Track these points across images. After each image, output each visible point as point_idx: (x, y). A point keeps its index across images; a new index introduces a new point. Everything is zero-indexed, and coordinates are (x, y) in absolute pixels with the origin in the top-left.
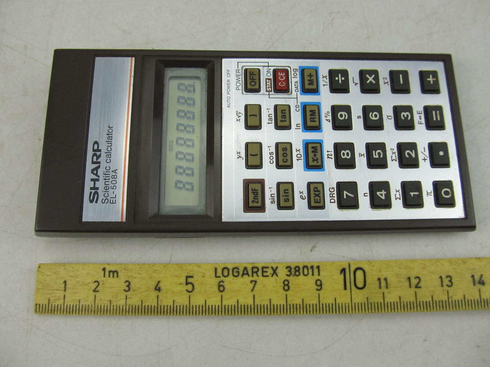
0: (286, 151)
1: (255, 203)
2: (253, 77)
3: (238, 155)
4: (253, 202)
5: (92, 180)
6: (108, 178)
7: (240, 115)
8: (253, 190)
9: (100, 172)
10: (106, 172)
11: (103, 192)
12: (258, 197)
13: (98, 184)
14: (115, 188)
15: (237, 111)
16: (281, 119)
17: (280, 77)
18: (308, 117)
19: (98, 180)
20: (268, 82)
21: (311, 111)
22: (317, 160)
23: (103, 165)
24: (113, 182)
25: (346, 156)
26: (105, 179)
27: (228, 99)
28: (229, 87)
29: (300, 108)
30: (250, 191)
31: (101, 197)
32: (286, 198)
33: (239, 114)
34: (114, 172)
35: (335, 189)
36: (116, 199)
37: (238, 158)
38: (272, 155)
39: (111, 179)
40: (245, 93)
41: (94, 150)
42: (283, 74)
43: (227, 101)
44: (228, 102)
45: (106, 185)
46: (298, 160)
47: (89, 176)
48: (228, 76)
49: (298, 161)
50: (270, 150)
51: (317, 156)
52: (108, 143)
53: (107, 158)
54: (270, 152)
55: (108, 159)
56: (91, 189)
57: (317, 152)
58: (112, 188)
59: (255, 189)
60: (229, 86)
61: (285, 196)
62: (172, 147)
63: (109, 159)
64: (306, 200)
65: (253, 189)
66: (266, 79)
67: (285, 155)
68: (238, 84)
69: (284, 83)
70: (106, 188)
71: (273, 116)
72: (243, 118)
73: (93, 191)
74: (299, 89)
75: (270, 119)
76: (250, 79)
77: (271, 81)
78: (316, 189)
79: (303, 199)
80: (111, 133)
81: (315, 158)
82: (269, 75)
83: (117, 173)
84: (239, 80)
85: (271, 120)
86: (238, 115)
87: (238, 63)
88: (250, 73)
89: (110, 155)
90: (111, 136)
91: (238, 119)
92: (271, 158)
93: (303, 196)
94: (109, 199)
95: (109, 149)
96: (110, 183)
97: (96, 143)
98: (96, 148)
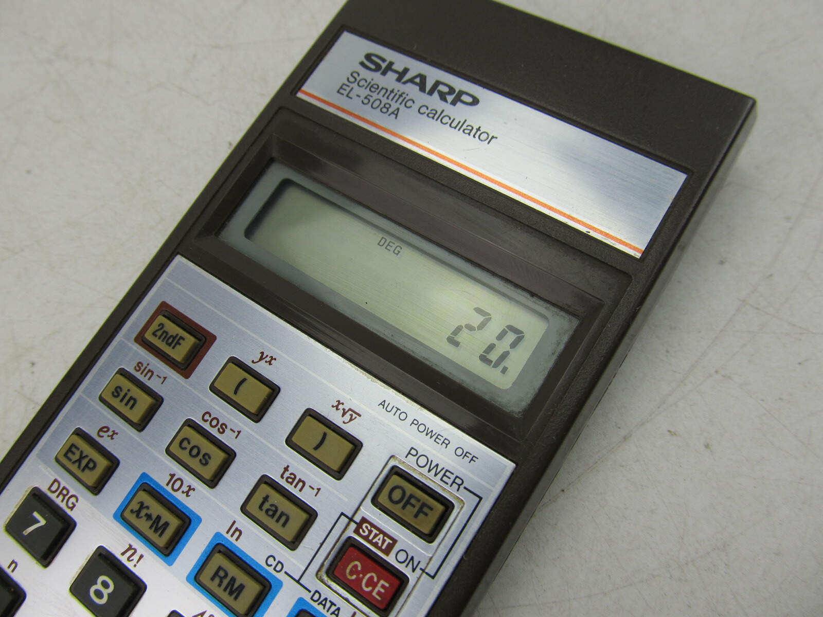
0: (200, 460)
1: (158, 328)
2: (414, 506)
3: (267, 356)
4: (161, 327)
5: (406, 70)
6: (391, 97)
7: (347, 417)
8: (179, 340)
9: (412, 90)
10: (405, 98)
11: (372, 80)
12: (163, 341)
13: (392, 76)
14: (366, 101)
15: (360, 415)
16: (272, 500)
17: (375, 579)
18: (233, 571)
19: (399, 80)
20: (384, 541)
21: (242, 587)
22: (137, 513)
23: (422, 98)
24: (377, 103)
25: (99, 586)
26: (392, 92)
27: (401, 415)
28: (430, 433)
29: (271, 569)
30: (182, 333)
31: (364, 73)
32: (122, 394)
33: (351, 415)
34: (395, 111)
35: (68, 511)
36: (344, 97)
37: (262, 353)
38: (219, 426)
39: (384, 100)
40: (392, 463)
41: (461, 93)
42: (379, 593)
43: (398, 409)
44: (395, 409)
45: (380, 88)
46: (173, 476)
47: (417, 67)
48: (459, 452)
49: (170, 475)
50: (231, 430)
51: (145, 518)
52: (459, 122)
53: (430, 109)
54: (226, 427)
55: (427, 112)
56: (391, 64)
57: (151, 527)
58: (368, 97)
59: (180, 344)
60: (431, 437)
61: (126, 394)
62: (385, 245)
63: (425, 113)
64: (94, 435)
65: (181, 341)
66: (395, 541)
67: (195, 452)
68: (422, 461)
69: (354, 577)
70: (374, 88)
71: (295, 491)
72: (336, 418)
73: (384, 65)
74: (315, 605)
75: (294, 479)
76: (411, 497)
77: (380, 549)
78: (91, 465)
79: (101, 430)
80: (477, 136)
81: (144, 512)
82: (402, 556)
83: (389, 115)
84: (433, 472)
85: (290, 480)
86: (350, 412)
87: (481, 498)
88: (431, 509)
89: (433, 118)
90: (472, 134)
91: (341, 407)
92: (214, 422)
93: (105, 435)
94: (352, 85)
95: (446, 120)
96: (380, 96)
97: (475, 101)
98: (465, 98)
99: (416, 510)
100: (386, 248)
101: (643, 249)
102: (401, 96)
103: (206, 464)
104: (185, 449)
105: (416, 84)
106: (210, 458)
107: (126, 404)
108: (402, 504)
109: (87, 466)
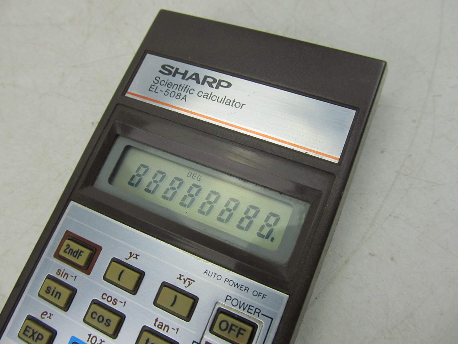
0: (105, 324)
1: (66, 248)
2: (234, 331)
3: (134, 254)
4: (68, 247)
5: (187, 72)
6: (180, 89)
7: (187, 283)
8: (80, 253)
9: (192, 83)
10: (189, 89)
11: (168, 80)
12: (71, 255)
13: (179, 77)
14: (166, 93)
15: (194, 281)
16: (151, 341)
19: (183, 78)
23: (198, 87)
24: (173, 93)
26: (180, 86)
27: (218, 277)
28: (236, 285)
30: (82, 248)
31: (163, 77)
32: (52, 291)
33: (189, 282)
34: (184, 97)
36: (153, 93)
37: (131, 253)
38: (113, 301)
39: (177, 92)
40: (218, 306)
41: (220, 81)
43: (216, 274)
44: (214, 274)
45: (173, 85)
46: (90, 335)
47: (192, 69)
48: (255, 293)
49: (89, 335)
50: (120, 302)
52: (222, 98)
53: (204, 93)
54: (117, 301)
56: (177, 69)
58: (167, 91)
59: (81, 255)
60: (237, 287)
61: (54, 291)
63: (201, 96)
64: (38, 317)
65: (82, 254)
67: (101, 319)
68: (235, 302)
70: (170, 85)
71: (164, 333)
72: (181, 285)
73: (173, 71)
75: (162, 326)
76: (232, 325)
78: (40, 337)
79: (42, 314)
80: (234, 105)
83: (181, 100)
84: (242, 307)
85: (160, 326)
86: (188, 280)
87: (272, 319)
88: (245, 330)
89: (207, 98)
90: (231, 104)
91: (182, 278)
92: (109, 299)
93: (46, 316)
94: (156, 85)
95: (214, 98)
96: (174, 90)
97: (229, 85)
98: (223, 84)
99: (236, 333)
100: (192, 178)
101: (339, 157)
102: (186, 87)
103: (109, 325)
104: (95, 318)
105: (193, 79)
106: (110, 321)
107: (55, 297)
108: (227, 331)
109: (38, 338)
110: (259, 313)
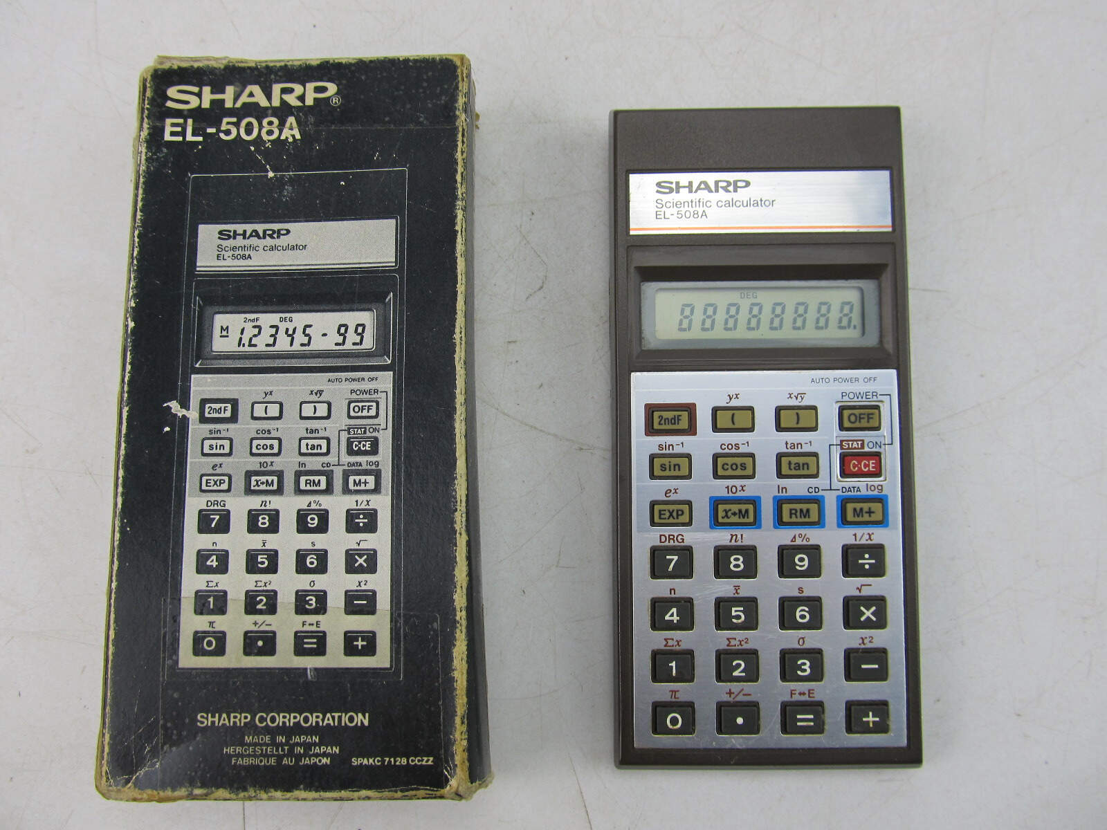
0: (742, 469)
1: (659, 420)
2: (863, 418)
3: (733, 395)
4: (661, 418)
5: (690, 183)
6: (694, 206)
7: (799, 398)
8: (678, 418)
9: (704, 194)
10: (703, 202)
11: (673, 199)
12: (668, 425)
14: (680, 216)
15: (805, 394)
16: (793, 462)
17: (867, 463)
18: (798, 506)
19: (691, 191)
20: (858, 444)
21: (808, 511)
22: (727, 516)
23: (714, 197)
24: (688, 213)
25: (734, 563)
26: (692, 201)
27: (826, 380)
28: (846, 380)
29: (814, 494)
30: (676, 414)
31: (665, 198)
32: (667, 467)
33: (801, 396)
34: (703, 213)
35: (682, 544)
36: (663, 220)
37: (729, 395)
38: (734, 447)
39: (692, 210)
40: (838, 405)
41: (736, 182)
42: (873, 467)
43: (822, 378)
44: (821, 380)
45: (682, 203)
46: (728, 487)
47: (696, 178)
48: (866, 380)
49: (726, 488)
50: (742, 444)
51: (733, 516)
52: (747, 201)
53: (724, 201)
54: (738, 444)
55: (723, 204)
56: (677, 183)
57: (739, 517)
58: (679, 212)
59: (680, 420)
60: (848, 382)
61: (670, 466)
62: (746, 296)
63: (722, 206)
64: (664, 498)
65: (680, 418)
66: (863, 441)
67: (734, 467)
68: (851, 396)
69: (856, 468)
70: (678, 204)
71: (799, 450)
72: (793, 402)
73: (674, 186)
74: (846, 494)
75: (794, 445)
76: (860, 414)
77: (858, 449)
78: (680, 513)
79: (666, 493)
80: (763, 205)
81: (729, 514)
82: (871, 445)
83: (701, 218)
84: (860, 397)
85: (792, 447)
86: (799, 396)
87: (890, 395)
88: (872, 414)
89: (729, 206)
90: (759, 205)
91: (792, 396)
92: (730, 447)
93: (671, 494)
94: (663, 210)
95: (738, 204)
96: (686, 208)
97: (748, 184)
98: (739, 184)
99: (866, 419)
100: (747, 298)
101: (890, 225)
102: (699, 202)
103: (745, 468)
104: (728, 469)
105: (703, 189)
106: (745, 464)
107: (674, 470)
108: (858, 421)
109: (678, 515)
110: (876, 396)
